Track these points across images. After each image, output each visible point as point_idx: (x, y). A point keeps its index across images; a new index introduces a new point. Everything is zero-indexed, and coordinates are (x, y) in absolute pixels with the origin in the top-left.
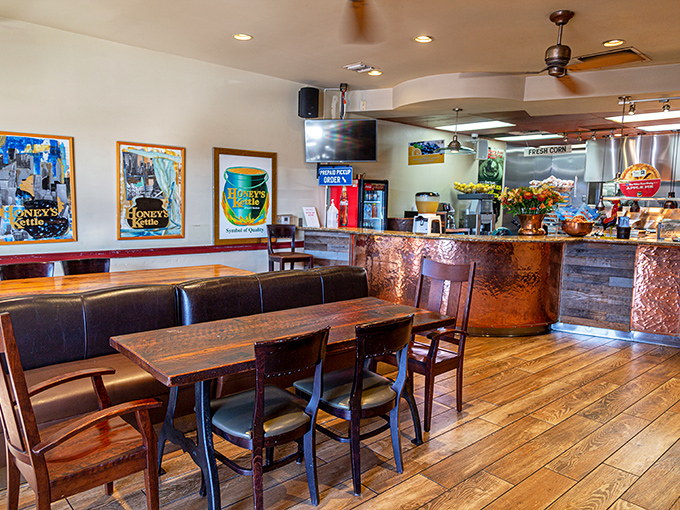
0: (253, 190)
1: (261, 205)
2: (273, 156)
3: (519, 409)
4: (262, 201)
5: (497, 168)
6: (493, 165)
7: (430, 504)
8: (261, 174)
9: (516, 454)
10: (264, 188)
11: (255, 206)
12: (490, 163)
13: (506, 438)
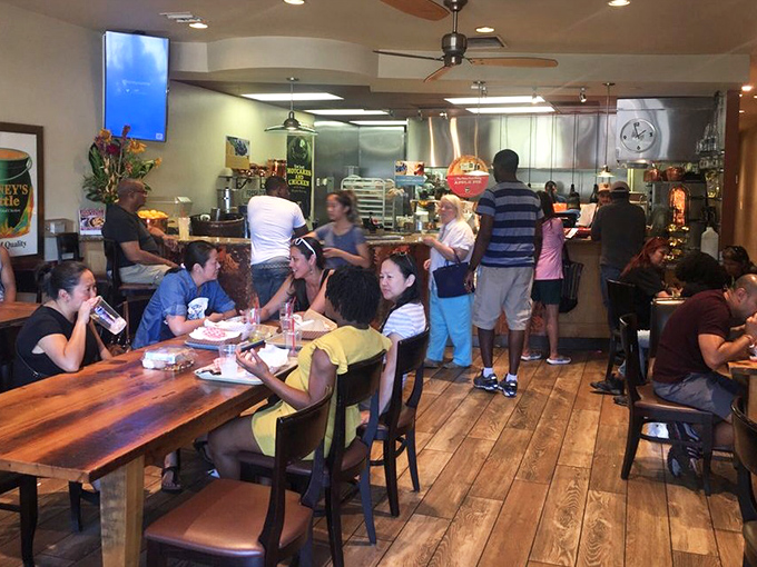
0: (9, 183)
1: (23, 205)
2: (38, 131)
3: (455, 432)
4: (24, 200)
5: (306, 147)
6: (302, 143)
7: (446, 537)
8: (22, 157)
9: (483, 474)
10: (26, 179)
11: (14, 207)
12: (298, 142)
13: (465, 462)
